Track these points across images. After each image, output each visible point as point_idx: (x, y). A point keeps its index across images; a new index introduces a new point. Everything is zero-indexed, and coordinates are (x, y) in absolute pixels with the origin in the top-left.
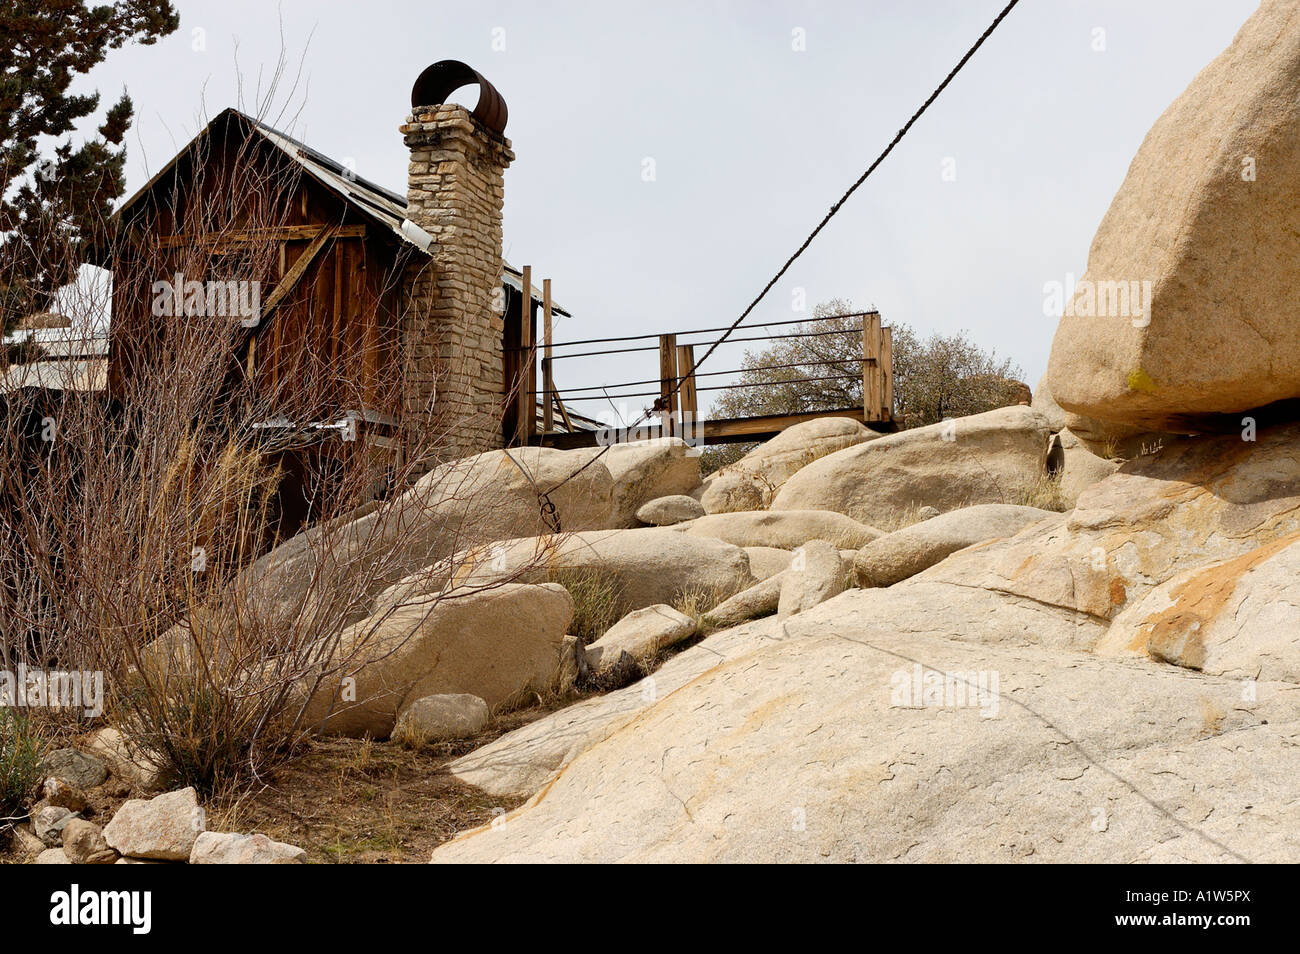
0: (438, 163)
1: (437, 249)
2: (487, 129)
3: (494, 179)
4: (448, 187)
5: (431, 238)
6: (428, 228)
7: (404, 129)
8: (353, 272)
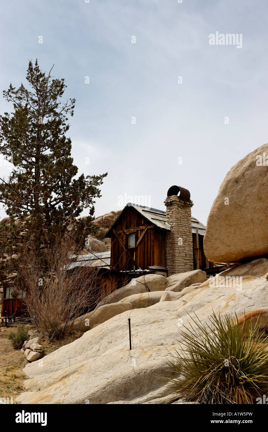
0: (171, 209)
1: (172, 228)
2: (184, 199)
3: (188, 210)
4: (173, 214)
5: (170, 226)
6: (170, 224)
7: (164, 202)
8: (152, 236)
